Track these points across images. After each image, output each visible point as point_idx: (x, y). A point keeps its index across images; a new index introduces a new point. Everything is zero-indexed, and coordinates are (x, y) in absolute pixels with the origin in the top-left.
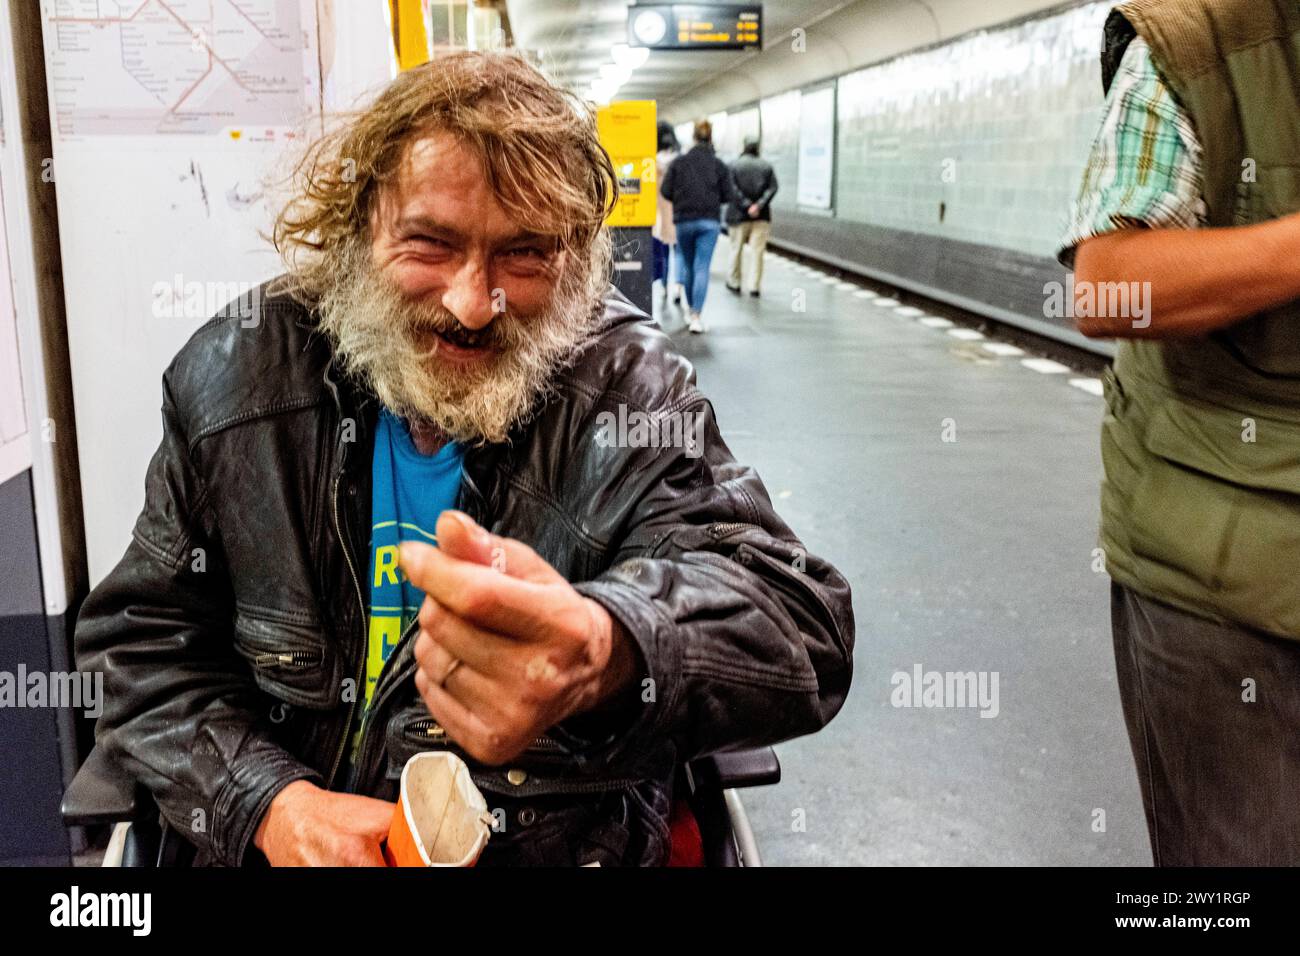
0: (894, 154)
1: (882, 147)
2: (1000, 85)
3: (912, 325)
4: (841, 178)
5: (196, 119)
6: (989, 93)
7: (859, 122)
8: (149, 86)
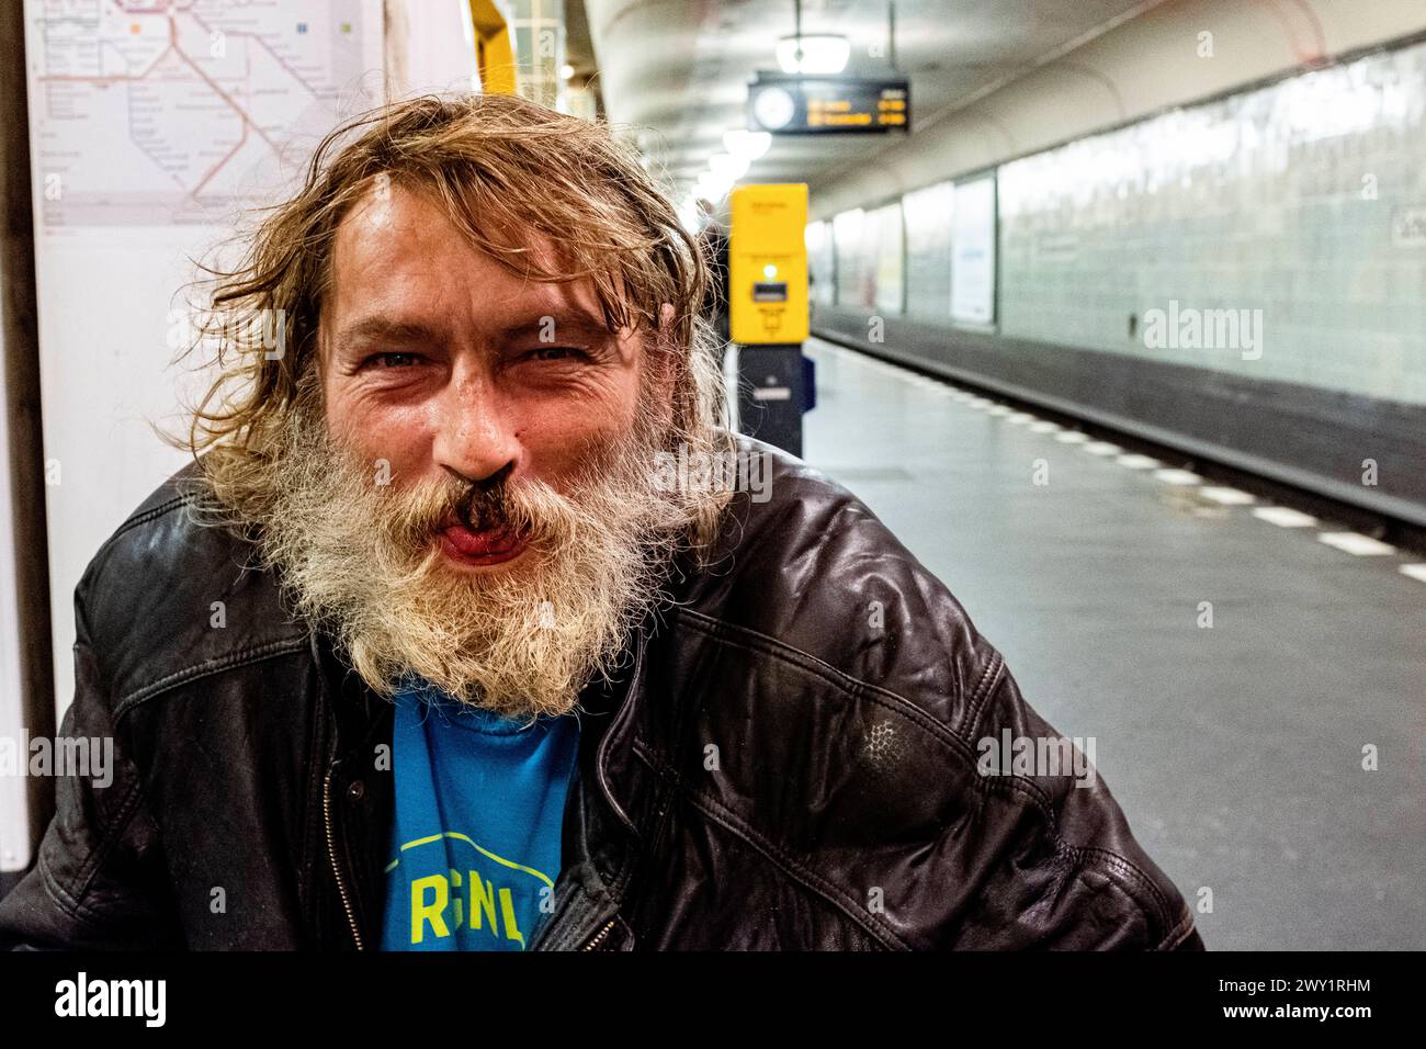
0: (1071, 257)
1: (1054, 249)
2: (1200, 174)
3: (1107, 466)
4: (1006, 285)
5: (223, 205)
6: (1187, 182)
7: (1026, 219)
8: (165, 163)
